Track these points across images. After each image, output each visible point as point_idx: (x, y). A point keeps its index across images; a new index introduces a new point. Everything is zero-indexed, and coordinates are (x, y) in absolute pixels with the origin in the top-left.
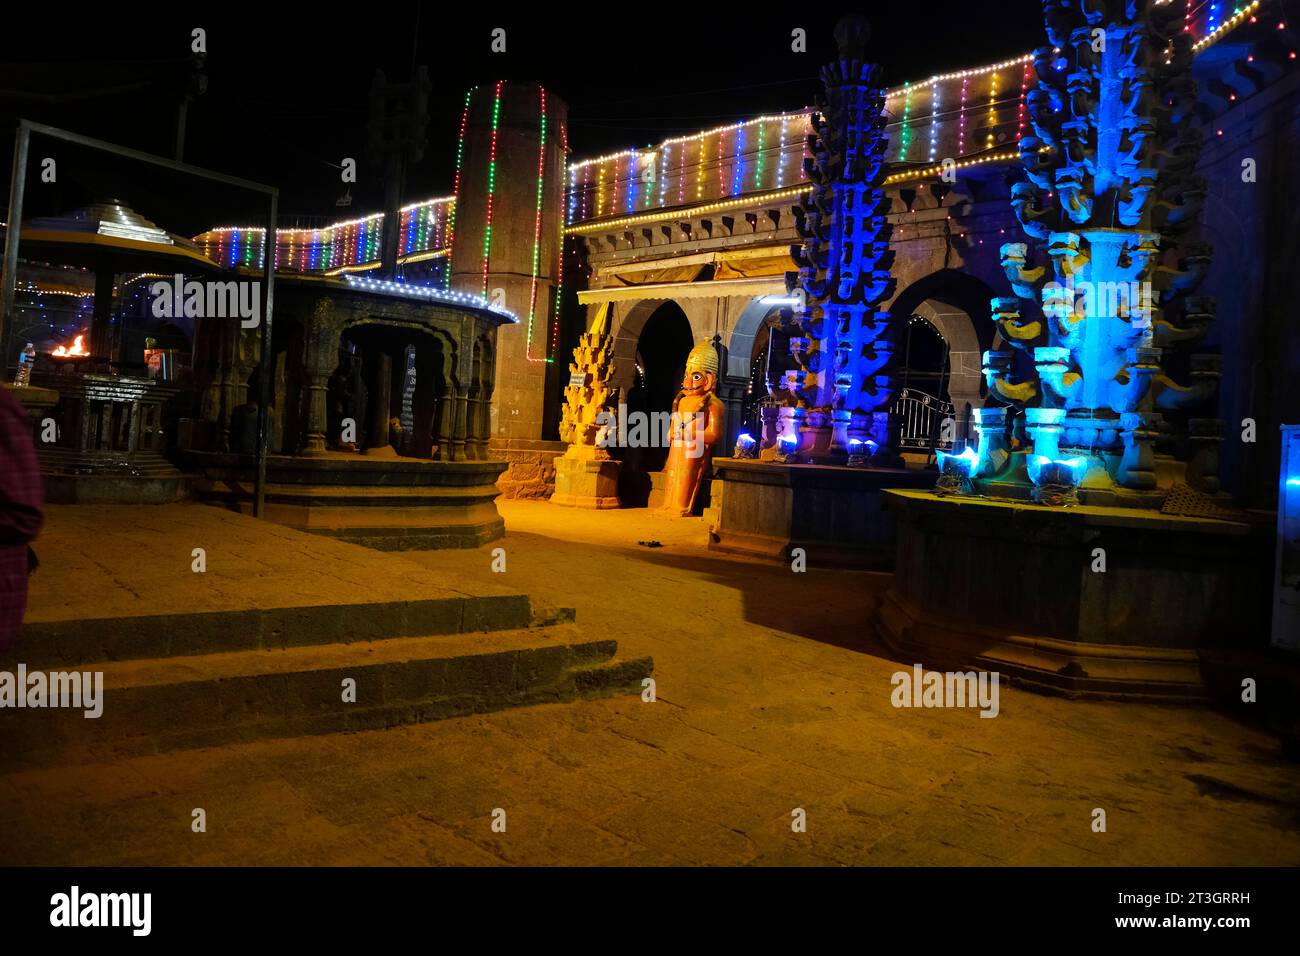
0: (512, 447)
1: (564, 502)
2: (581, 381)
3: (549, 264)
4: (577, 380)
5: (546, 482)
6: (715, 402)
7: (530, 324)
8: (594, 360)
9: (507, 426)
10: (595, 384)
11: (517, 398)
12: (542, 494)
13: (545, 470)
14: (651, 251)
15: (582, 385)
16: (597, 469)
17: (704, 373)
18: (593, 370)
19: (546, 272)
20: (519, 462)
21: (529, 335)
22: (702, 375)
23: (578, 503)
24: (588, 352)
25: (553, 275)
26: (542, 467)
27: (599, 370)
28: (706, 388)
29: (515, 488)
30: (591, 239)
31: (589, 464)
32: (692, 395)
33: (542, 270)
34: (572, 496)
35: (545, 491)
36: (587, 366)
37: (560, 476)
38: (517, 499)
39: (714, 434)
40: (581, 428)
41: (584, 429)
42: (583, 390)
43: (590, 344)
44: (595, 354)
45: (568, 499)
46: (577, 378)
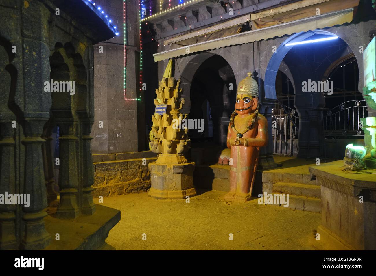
0: (119, 159)
1: (159, 196)
2: (164, 110)
3: (133, 37)
4: (161, 110)
5: (144, 180)
6: (261, 117)
7: (125, 76)
8: (171, 96)
9: (114, 145)
10: (173, 112)
11: (119, 125)
12: (142, 188)
13: (142, 172)
14: (198, 25)
15: (164, 113)
16: (181, 170)
17: (251, 98)
18: (172, 102)
19: (132, 42)
20: (125, 169)
21: (124, 83)
22: (250, 99)
23: (169, 196)
24: (167, 90)
25: (137, 45)
26: (141, 170)
27: (175, 102)
28: (254, 108)
29: (123, 187)
30: (157, 25)
31: (175, 168)
32: (245, 114)
33: (129, 41)
34: (165, 191)
35: (144, 186)
36: (166, 100)
37: (154, 177)
38: (125, 194)
39: (264, 140)
40: (166, 144)
41: (169, 143)
42: (165, 116)
43: (167, 85)
44: (171, 91)
45: (162, 194)
46: (161, 108)
